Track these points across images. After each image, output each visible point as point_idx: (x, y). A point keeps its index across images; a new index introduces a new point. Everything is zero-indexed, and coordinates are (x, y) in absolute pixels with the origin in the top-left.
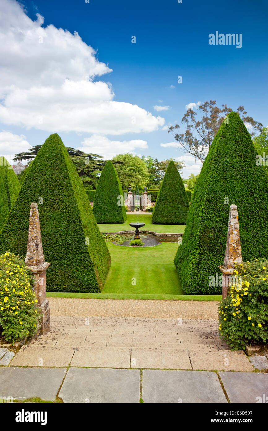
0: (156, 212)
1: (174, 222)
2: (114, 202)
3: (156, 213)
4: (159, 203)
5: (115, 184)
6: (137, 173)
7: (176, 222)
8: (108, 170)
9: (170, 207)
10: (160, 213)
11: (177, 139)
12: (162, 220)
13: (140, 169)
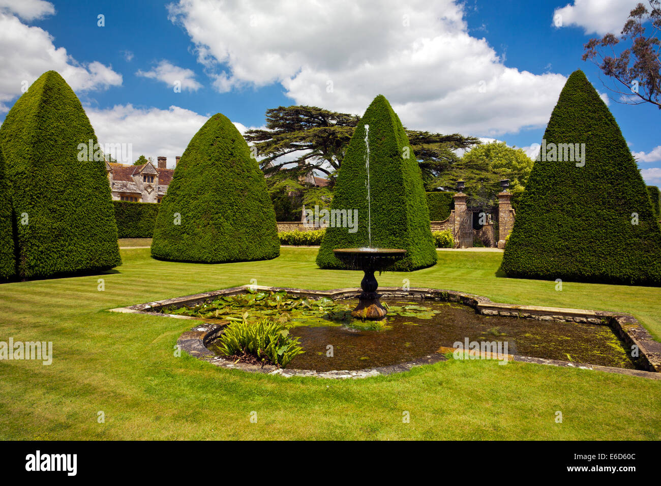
0: (517, 237)
1: (587, 271)
2: (384, 207)
3: (516, 240)
4: (529, 206)
5: (391, 157)
6: (516, 181)
7: (597, 273)
8: (373, 119)
9: (570, 219)
10: (534, 240)
11: (609, 73)
12: (537, 263)
13: (522, 172)
